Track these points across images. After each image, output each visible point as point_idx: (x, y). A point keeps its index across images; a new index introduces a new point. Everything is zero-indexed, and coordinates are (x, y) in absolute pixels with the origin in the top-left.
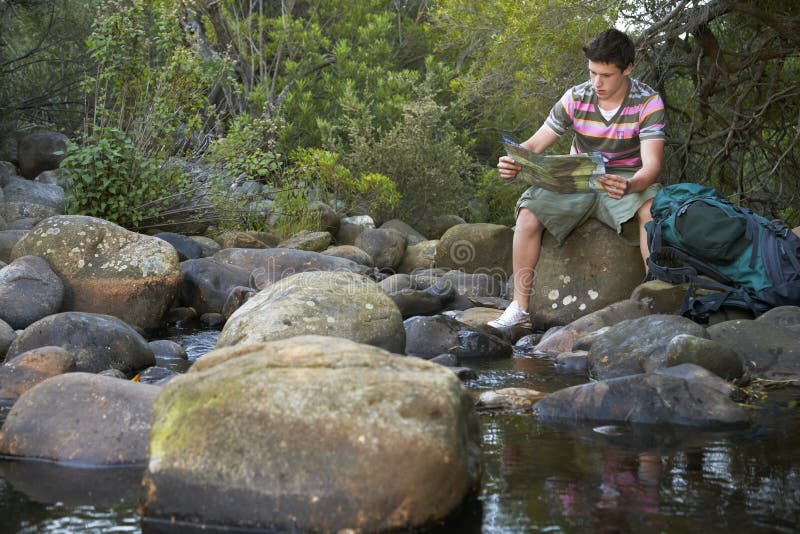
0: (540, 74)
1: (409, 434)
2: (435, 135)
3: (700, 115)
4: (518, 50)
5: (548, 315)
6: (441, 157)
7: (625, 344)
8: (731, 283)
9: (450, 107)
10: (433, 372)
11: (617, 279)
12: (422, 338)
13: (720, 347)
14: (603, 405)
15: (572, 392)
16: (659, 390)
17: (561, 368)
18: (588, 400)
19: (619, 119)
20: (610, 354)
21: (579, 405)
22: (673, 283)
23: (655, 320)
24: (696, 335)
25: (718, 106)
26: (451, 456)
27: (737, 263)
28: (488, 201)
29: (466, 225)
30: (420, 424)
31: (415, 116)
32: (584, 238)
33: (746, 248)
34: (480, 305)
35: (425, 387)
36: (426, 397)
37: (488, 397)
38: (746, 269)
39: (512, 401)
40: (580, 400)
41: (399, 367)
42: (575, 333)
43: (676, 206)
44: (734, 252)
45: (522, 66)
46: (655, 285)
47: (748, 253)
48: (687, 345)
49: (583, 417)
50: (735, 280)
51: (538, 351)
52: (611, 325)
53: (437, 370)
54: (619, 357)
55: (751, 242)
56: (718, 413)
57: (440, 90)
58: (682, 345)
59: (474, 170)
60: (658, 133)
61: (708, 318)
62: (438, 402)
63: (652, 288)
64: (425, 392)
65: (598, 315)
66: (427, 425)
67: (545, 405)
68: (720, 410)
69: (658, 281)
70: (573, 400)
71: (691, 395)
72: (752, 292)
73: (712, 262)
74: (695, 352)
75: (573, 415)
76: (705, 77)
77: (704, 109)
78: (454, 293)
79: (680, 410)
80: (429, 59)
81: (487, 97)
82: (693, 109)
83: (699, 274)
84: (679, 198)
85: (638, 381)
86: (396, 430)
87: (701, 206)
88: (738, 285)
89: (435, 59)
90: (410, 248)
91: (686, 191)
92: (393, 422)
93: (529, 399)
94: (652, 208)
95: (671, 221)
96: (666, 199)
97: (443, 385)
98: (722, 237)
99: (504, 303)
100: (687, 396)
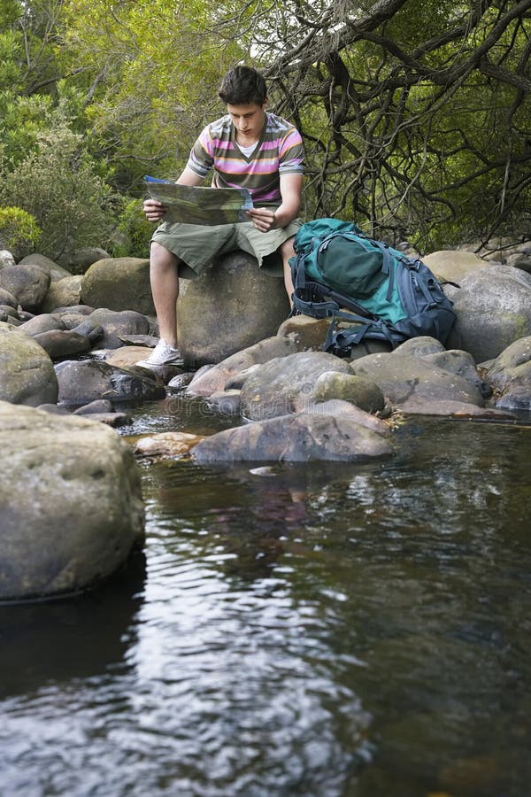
0: (178, 103)
1: (71, 497)
2: (73, 164)
3: (333, 143)
4: (154, 77)
5: (198, 352)
6: (80, 187)
7: (276, 382)
8: (370, 316)
9: (86, 134)
10: (93, 430)
11: (264, 314)
12: (74, 384)
13: (363, 382)
14: (257, 447)
15: (228, 435)
16: (310, 429)
17: (214, 408)
18: (244, 442)
19: (259, 154)
20: (261, 393)
21: (235, 448)
22: (317, 318)
23: (303, 357)
24: (341, 371)
25: (351, 134)
26: (114, 515)
27: (375, 297)
28: (132, 233)
29: (111, 259)
30: (82, 485)
31: (50, 145)
32: (231, 275)
33: (383, 282)
34: (129, 344)
35: (86, 447)
36: (88, 458)
37: (145, 444)
38: (384, 302)
39: (169, 447)
40: (236, 442)
41: (58, 427)
42: (227, 372)
43: (317, 241)
44: (372, 286)
45: (158, 94)
46: (301, 320)
47: (385, 286)
48: (334, 382)
49: (239, 459)
50: (375, 312)
51: (192, 390)
52: (262, 363)
53: (96, 427)
54: (270, 396)
55: (387, 275)
56: (364, 447)
57: (74, 118)
58: (329, 383)
59: (114, 201)
60: (297, 167)
61: (350, 350)
62: (100, 461)
63: (297, 323)
64: (86, 452)
65: (248, 353)
66: (90, 486)
67: (202, 449)
68: (366, 444)
69: (302, 316)
70: (229, 443)
71: (339, 431)
72: (389, 324)
73: (352, 296)
74: (341, 388)
75: (230, 457)
76: (337, 106)
77: (339, 140)
78: (102, 332)
79: (329, 447)
80: (61, 83)
81: (124, 124)
82: (327, 137)
83: (341, 308)
84: (320, 233)
85: (290, 421)
86: (58, 493)
87: (340, 241)
88: (377, 317)
89: (66, 84)
90: (53, 284)
91: (327, 226)
92: (55, 486)
93: (186, 444)
94: (295, 243)
95: (313, 256)
96: (308, 234)
97: (103, 444)
98: (361, 271)
99: (153, 341)
100: (336, 433)
